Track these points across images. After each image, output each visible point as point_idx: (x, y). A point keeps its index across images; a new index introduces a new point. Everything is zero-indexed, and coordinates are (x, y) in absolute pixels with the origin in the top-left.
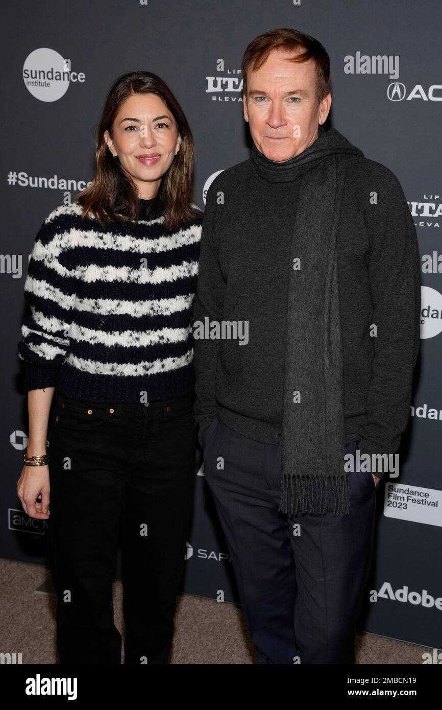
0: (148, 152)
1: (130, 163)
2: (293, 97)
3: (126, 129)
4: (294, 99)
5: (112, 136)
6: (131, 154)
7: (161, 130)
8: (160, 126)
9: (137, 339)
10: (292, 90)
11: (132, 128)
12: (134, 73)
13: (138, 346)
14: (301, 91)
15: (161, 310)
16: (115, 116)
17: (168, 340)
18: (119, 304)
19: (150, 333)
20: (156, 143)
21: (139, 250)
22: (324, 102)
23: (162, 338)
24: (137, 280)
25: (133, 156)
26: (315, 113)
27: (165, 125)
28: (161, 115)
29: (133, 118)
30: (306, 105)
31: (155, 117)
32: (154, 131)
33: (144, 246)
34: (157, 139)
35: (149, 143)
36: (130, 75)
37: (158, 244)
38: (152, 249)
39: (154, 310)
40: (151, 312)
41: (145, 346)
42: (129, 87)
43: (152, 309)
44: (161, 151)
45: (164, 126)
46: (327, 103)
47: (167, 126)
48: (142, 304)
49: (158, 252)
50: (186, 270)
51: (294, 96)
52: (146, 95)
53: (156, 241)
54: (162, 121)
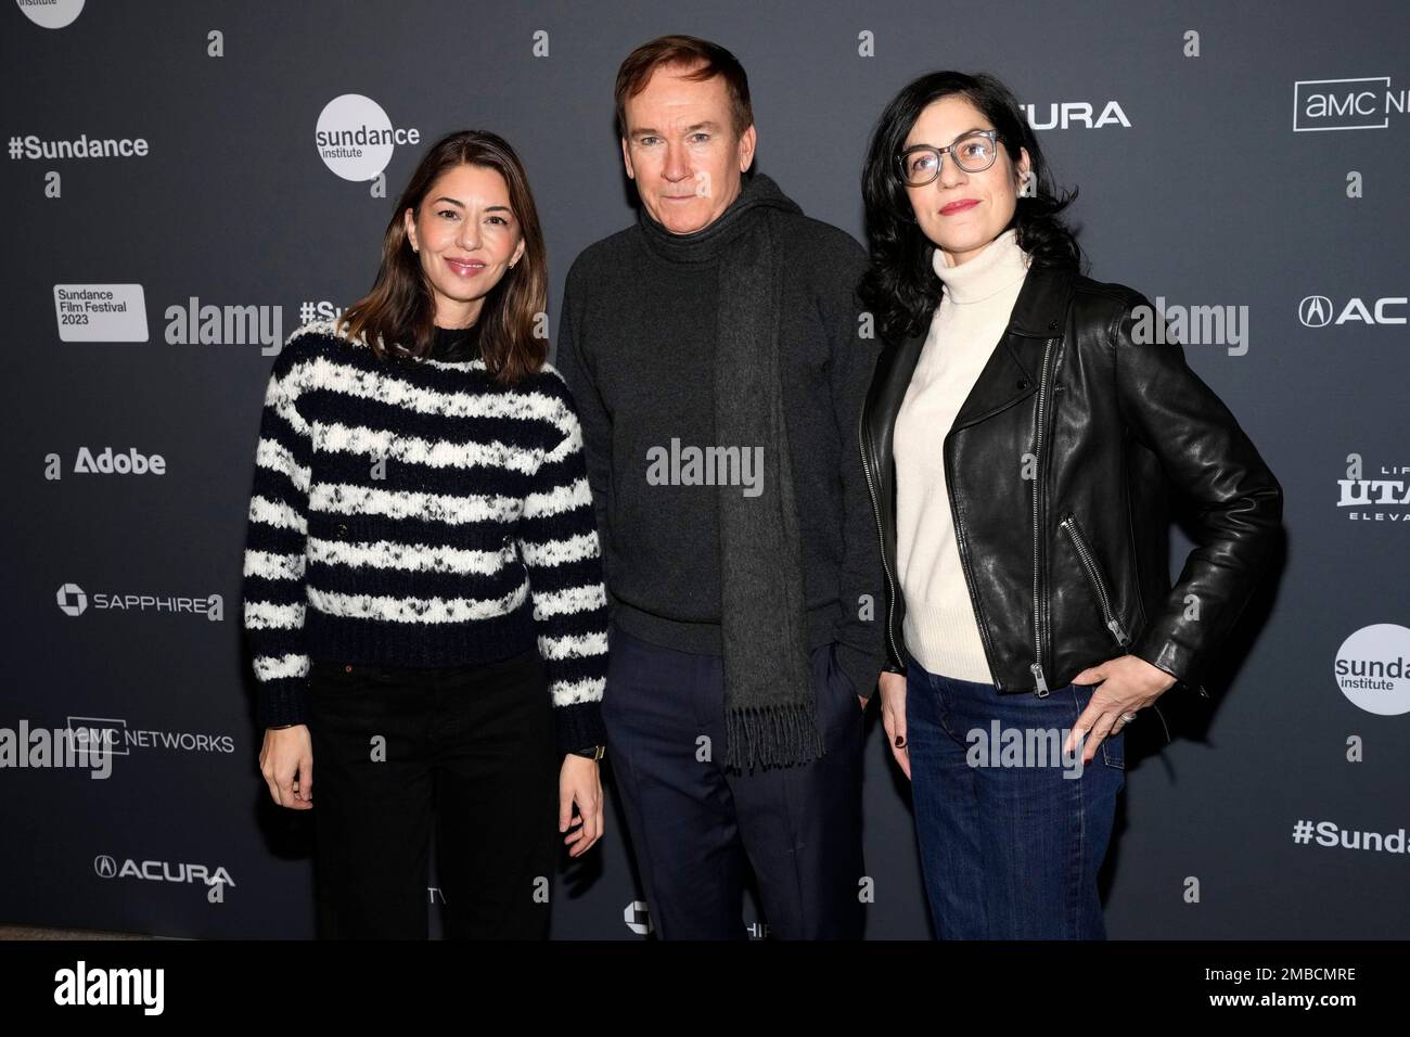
0: (465, 255)
1: (434, 265)
2: (699, 134)
3: (440, 213)
4: (700, 137)
5: (416, 218)
6: (438, 252)
7: (493, 226)
8: (495, 220)
9: (397, 556)
10: (696, 122)
11: (450, 214)
12: (473, 132)
13: (399, 567)
14: (709, 123)
15: (443, 513)
16: (428, 191)
18: (369, 495)
19: (421, 549)
20: (482, 246)
21: (415, 407)
22: (746, 138)
23: (439, 562)
24: (402, 456)
25: (440, 257)
26: (733, 155)
27: (502, 220)
28: (498, 205)
29: (455, 199)
30: (719, 144)
31: (490, 206)
32: (483, 226)
33: (426, 401)
34: (484, 239)
35: (470, 243)
36: (466, 133)
37: (450, 404)
38: (439, 409)
39: (430, 512)
40: (425, 514)
41: (412, 570)
42: (460, 152)
43: (427, 508)
44: (488, 258)
45: (500, 222)
46: (749, 139)
47: (505, 223)
48: (406, 497)
50: (496, 454)
51: (700, 132)
52: (482, 168)
53: (447, 397)
54: (498, 214)
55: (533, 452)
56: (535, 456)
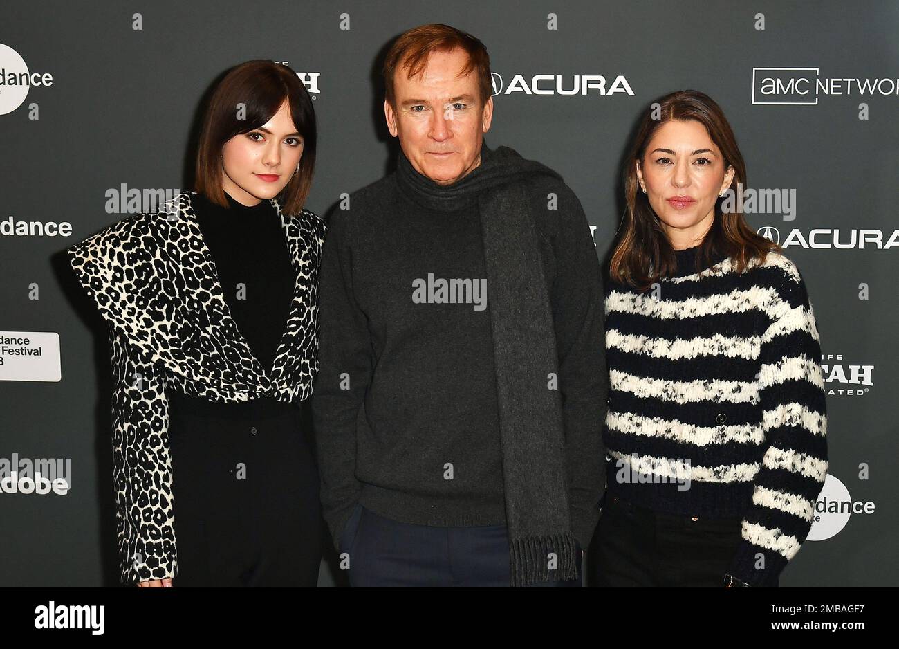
0: (680, 193)
1: (659, 204)
3: (658, 161)
5: (642, 168)
7: (701, 167)
8: (701, 161)
9: (638, 425)
11: (665, 161)
13: (638, 433)
14: (466, 95)
15: (676, 396)
16: (647, 144)
17: (674, 436)
18: (626, 377)
19: (657, 422)
20: (691, 183)
21: (660, 316)
22: (486, 106)
23: (669, 431)
24: (650, 352)
25: (663, 198)
26: (480, 120)
27: (707, 160)
28: (702, 148)
29: (668, 148)
31: (695, 150)
32: (691, 167)
33: (667, 309)
34: (693, 178)
35: (682, 182)
36: (674, 94)
37: (683, 308)
38: (675, 314)
39: (668, 394)
40: (664, 396)
41: (649, 436)
42: (669, 110)
43: (666, 391)
44: (696, 194)
45: (706, 162)
46: (488, 107)
47: (709, 162)
48: (651, 382)
49: (681, 318)
50: (716, 345)
52: (688, 120)
53: (681, 304)
54: (703, 155)
55: (750, 340)
56: (752, 343)
